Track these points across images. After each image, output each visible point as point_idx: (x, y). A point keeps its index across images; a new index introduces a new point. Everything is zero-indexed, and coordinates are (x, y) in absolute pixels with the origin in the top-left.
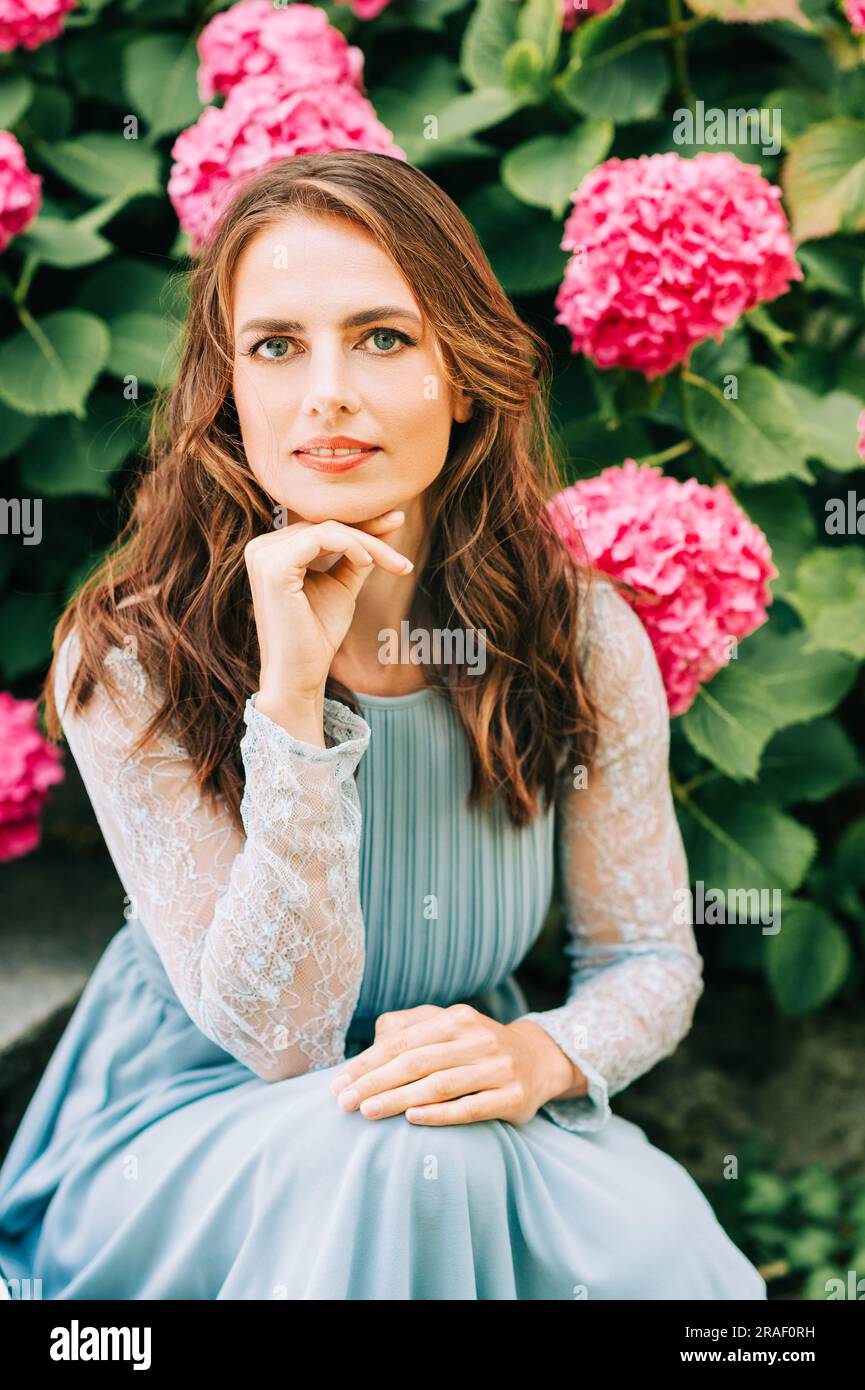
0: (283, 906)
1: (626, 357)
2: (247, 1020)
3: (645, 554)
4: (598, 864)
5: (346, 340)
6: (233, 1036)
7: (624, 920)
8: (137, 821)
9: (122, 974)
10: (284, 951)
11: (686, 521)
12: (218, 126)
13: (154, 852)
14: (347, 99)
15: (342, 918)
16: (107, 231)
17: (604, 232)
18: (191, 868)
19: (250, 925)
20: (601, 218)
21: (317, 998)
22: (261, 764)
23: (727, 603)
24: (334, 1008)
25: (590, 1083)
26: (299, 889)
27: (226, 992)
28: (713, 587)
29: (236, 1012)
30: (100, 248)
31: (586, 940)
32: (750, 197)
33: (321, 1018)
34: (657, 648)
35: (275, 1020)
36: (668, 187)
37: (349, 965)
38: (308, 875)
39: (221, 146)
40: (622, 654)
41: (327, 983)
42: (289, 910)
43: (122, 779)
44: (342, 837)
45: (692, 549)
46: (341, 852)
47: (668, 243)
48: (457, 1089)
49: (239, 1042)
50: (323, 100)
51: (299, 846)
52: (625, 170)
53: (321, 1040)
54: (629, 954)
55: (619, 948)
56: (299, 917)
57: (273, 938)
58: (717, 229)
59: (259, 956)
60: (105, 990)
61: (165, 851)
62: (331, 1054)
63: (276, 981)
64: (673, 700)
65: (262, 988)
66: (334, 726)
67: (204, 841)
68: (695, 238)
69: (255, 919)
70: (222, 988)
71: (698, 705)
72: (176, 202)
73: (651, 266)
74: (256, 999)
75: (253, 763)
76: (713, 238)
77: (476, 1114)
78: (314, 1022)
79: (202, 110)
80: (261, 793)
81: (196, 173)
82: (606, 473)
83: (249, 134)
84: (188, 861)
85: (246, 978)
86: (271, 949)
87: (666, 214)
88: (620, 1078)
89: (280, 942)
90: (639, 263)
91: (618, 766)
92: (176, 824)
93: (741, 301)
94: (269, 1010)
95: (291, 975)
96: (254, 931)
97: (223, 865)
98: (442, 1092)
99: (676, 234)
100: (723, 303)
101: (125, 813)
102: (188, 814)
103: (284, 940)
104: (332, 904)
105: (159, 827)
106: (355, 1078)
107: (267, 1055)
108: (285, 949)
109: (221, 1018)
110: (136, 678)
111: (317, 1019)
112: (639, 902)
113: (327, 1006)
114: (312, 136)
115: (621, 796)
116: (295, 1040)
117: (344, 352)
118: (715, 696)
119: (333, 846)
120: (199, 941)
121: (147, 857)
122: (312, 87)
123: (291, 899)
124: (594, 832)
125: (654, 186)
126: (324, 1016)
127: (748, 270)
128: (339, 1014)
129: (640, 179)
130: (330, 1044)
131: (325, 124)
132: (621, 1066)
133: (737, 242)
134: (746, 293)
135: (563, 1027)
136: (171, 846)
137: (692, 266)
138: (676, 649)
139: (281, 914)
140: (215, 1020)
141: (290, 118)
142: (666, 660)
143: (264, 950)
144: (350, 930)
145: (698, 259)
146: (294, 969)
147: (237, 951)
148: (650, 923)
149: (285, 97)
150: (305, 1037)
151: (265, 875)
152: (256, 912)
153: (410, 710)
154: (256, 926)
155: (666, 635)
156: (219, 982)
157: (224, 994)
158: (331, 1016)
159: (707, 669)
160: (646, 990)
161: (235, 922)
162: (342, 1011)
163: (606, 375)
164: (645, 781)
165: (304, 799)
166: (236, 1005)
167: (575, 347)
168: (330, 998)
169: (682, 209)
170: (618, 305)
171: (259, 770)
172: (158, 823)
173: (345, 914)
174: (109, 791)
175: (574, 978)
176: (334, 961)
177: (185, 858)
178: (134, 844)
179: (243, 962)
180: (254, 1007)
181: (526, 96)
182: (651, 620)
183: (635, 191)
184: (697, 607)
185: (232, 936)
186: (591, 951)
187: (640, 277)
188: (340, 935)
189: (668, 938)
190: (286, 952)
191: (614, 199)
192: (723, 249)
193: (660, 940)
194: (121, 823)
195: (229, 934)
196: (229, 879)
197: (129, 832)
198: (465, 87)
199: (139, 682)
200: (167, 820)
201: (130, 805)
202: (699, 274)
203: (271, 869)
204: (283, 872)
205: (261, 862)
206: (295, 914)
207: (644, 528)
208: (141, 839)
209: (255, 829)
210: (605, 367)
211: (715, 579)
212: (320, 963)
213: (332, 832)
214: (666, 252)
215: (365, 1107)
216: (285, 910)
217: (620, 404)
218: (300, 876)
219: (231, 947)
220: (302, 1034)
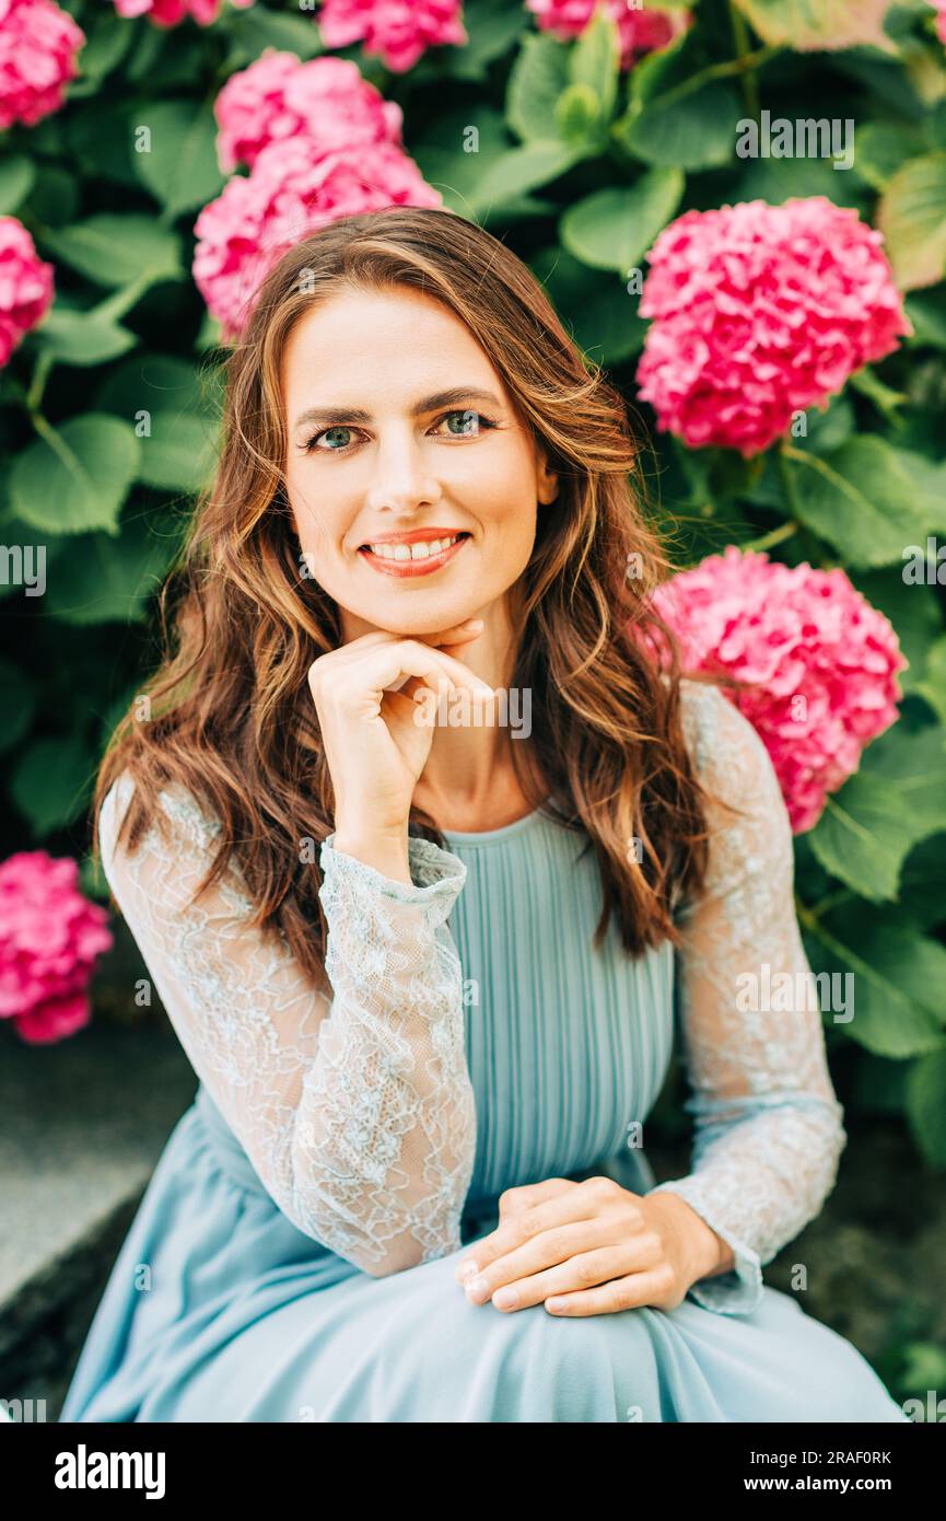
0: (385, 1072)
1: (720, 434)
2: (349, 1207)
3: (757, 652)
4: (722, 1007)
5: (417, 427)
6: (334, 1229)
7: (754, 1069)
8: (208, 994)
9: (193, 1161)
10: (388, 1123)
11: (802, 612)
12: (245, 197)
13: (228, 1027)
14: (388, 159)
15: (450, 1081)
16: (128, 321)
17: (687, 294)
18: (273, 1042)
19: (348, 1097)
20: (682, 279)
21: (428, 1174)
22: (346, 913)
23: (854, 701)
24: (447, 1185)
25: (738, 1257)
26: (402, 1050)
27: (324, 1177)
28: (836, 684)
29: (337, 1199)
30: (122, 341)
31: (711, 1094)
32: (849, 245)
33: (433, 1197)
34: (775, 757)
35: (382, 1204)
36: (757, 239)
37: (462, 1135)
38: (410, 1034)
39: (249, 219)
40: (738, 769)
41: (439, 1157)
42: (392, 1075)
43: (185, 946)
44: (442, 988)
45: (811, 642)
46: (445, 1004)
47: (761, 302)
48: (603, 1274)
49: (341, 1234)
50: (363, 161)
51: (398, 1001)
52: (706, 223)
53: (434, 1223)
54: (762, 1107)
55: (749, 1101)
56: (403, 1083)
57: (375, 1110)
58: (816, 285)
59: (360, 1131)
60: (175, 1180)
61: (242, 1024)
62: (446, 1240)
63: (382, 1157)
64: (796, 815)
65: (365, 1168)
66: (420, 867)
67: (287, 1009)
68: (790, 295)
69: (353, 1090)
70: (319, 1173)
71: (827, 819)
72: (203, 285)
73: (743, 330)
74: (358, 1182)
75: (336, 914)
76: (811, 294)
77: (624, 1302)
78: (426, 1202)
79: (226, 182)
80: (349, 946)
81: (223, 252)
82: (706, 563)
83: (281, 204)
84: (269, 1034)
85: (346, 1159)
86: (373, 1122)
87: (757, 270)
88: (766, 1250)
89: (384, 1113)
90: (729, 327)
91: (739, 894)
92: (253, 994)
93: (846, 363)
94: (373, 1193)
95: (397, 1150)
96: (352, 1103)
97: (309, 1035)
98: (586, 1277)
99: (769, 292)
100: (827, 366)
101: (193, 985)
102: (264, 979)
103: (388, 1110)
104: (438, 1065)
105: (233, 998)
106: (483, 1266)
107: (375, 1246)
108: (390, 1120)
109: (319, 1210)
110: (194, 831)
111: (429, 1199)
112: (770, 1048)
113: (440, 1184)
114: (352, 202)
115: (744, 929)
116: (405, 1225)
117: (416, 439)
118: (844, 808)
119: (435, 998)
120: (289, 1126)
121: (222, 1033)
122: (349, 148)
123: (393, 1062)
124: (715, 972)
125: (741, 239)
126: (437, 1195)
127: (851, 327)
128: (452, 1190)
129: (724, 233)
130: (444, 1227)
131: (366, 189)
132: (768, 1235)
133: (837, 296)
134: (852, 353)
135: (704, 1196)
136: (247, 1019)
137: (789, 327)
138: (799, 757)
139: (383, 1081)
140: (312, 1212)
141: (326, 183)
142: (787, 771)
143: (365, 1124)
144: (459, 1095)
145: (796, 319)
146: (401, 1143)
147: (334, 1128)
148: (783, 1071)
149: (319, 161)
150: (417, 1220)
151: (361, 1039)
152: (354, 1081)
153: (504, 846)
154: (354, 1097)
155: (786, 741)
156: (314, 1167)
157: (322, 1180)
158: (445, 1194)
159: (835, 777)
160: (787, 1147)
161: (329, 1096)
162: (456, 1189)
163: (697, 455)
164: (769, 910)
165: (398, 947)
166: (336, 1191)
167: (661, 425)
168: (442, 1174)
169: (774, 263)
170: (707, 375)
171: (343, 921)
172: (231, 993)
173: (453, 1075)
174: (172, 962)
175: (699, 1138)
176: (444, 1130)
177: (265, 1030)
178: (206, 1020)
179: (342, 1141)
180: (357, 1191)
181: (582, 147)
182: (768, 725)
183: (720, 246)
184: (821, 707)
185: (327, 1111)
186: (716, 1106)
187: (731, 342)
188: (449, 1100)
189: (804, 1087)
190: (390, 1124)
191: (696, 256)
192: (822, 305)
193: (794, 1089)
194: (189, 997)
195: (324, 1110)
196: (318, 1048)
197: (199, 1007)
198: (513, 141)
199: (197, 835)
200: (241, 990)
201: (198, 975)
202: (798, 336)
203: (367, 1031)
204: (382, 1032)
205: (355, 1023)
206: (399, 1080)
207: (755, 621)
208: (213, 1013)
209: (345, 988)
210: (697, 446)
211: (838, 675)
212: (429, 1134)
213: (431, 984)
214: (759, 313)
215: (497, 1298)
216: (386, 1076)
217: (716, 486)
218: (401, 1036)
219: (328, 1124)
220: (413, 1218)
